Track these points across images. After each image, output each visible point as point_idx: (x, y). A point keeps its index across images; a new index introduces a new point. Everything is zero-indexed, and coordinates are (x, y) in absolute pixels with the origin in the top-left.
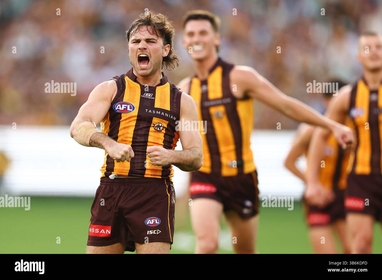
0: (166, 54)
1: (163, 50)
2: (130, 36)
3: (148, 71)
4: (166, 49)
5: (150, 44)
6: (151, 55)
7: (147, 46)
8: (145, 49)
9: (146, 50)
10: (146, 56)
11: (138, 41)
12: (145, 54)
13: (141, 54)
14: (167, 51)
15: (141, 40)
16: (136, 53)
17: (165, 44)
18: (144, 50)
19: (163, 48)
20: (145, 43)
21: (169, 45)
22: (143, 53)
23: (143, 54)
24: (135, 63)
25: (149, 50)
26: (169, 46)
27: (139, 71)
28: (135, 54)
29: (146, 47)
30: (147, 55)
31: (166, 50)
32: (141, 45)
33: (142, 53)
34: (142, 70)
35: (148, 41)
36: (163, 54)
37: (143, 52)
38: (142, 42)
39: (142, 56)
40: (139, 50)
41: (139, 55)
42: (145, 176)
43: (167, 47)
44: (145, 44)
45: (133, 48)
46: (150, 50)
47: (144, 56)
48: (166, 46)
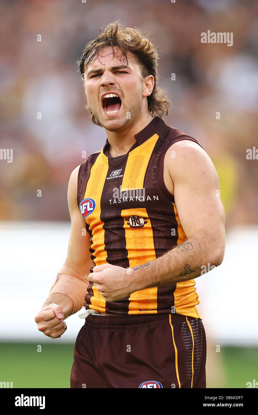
0: (148, 92)
1: (143, 84)
2: (84, 69)
3: (120, 120)
4: (148, 83)
5: (119, 76)
6: (124, 92)
7: (115, 80)
8: (112, 84)
9: (114, 86)
10: (114, 96)
11: (99, 74)
12: (113, 93)
13: (106, 94)
14: (150, 87)
15: (104, 71)
16: (97, 94)
17: (144, 76)
18: (110, 86)
19: (142, 81)
20: (111, 75)
21: (152, 76)
22: (109, 92)
23: (109, 94)
24: (98, 111)
25: (119, 85)
26: (151, 78)
27: (105, 122)
28: (96, 96)
29: (112, 81)
30: (116, 94)
31: (147, 85)
32: (104, 79)
33: (106, 92)
34: (109, 119)
35: (115, 71)
36: (143, 91)
37: (109, 90)
38: (105, 73)
39: (108, 96)
40: (102, 88)
41: (104, 96)
42: (130, 312)
43: (148, 80)
44: (112, 77)
45: (92, 85)
46: (121, 85)
47: (112, 96)
48: (147, 78)
